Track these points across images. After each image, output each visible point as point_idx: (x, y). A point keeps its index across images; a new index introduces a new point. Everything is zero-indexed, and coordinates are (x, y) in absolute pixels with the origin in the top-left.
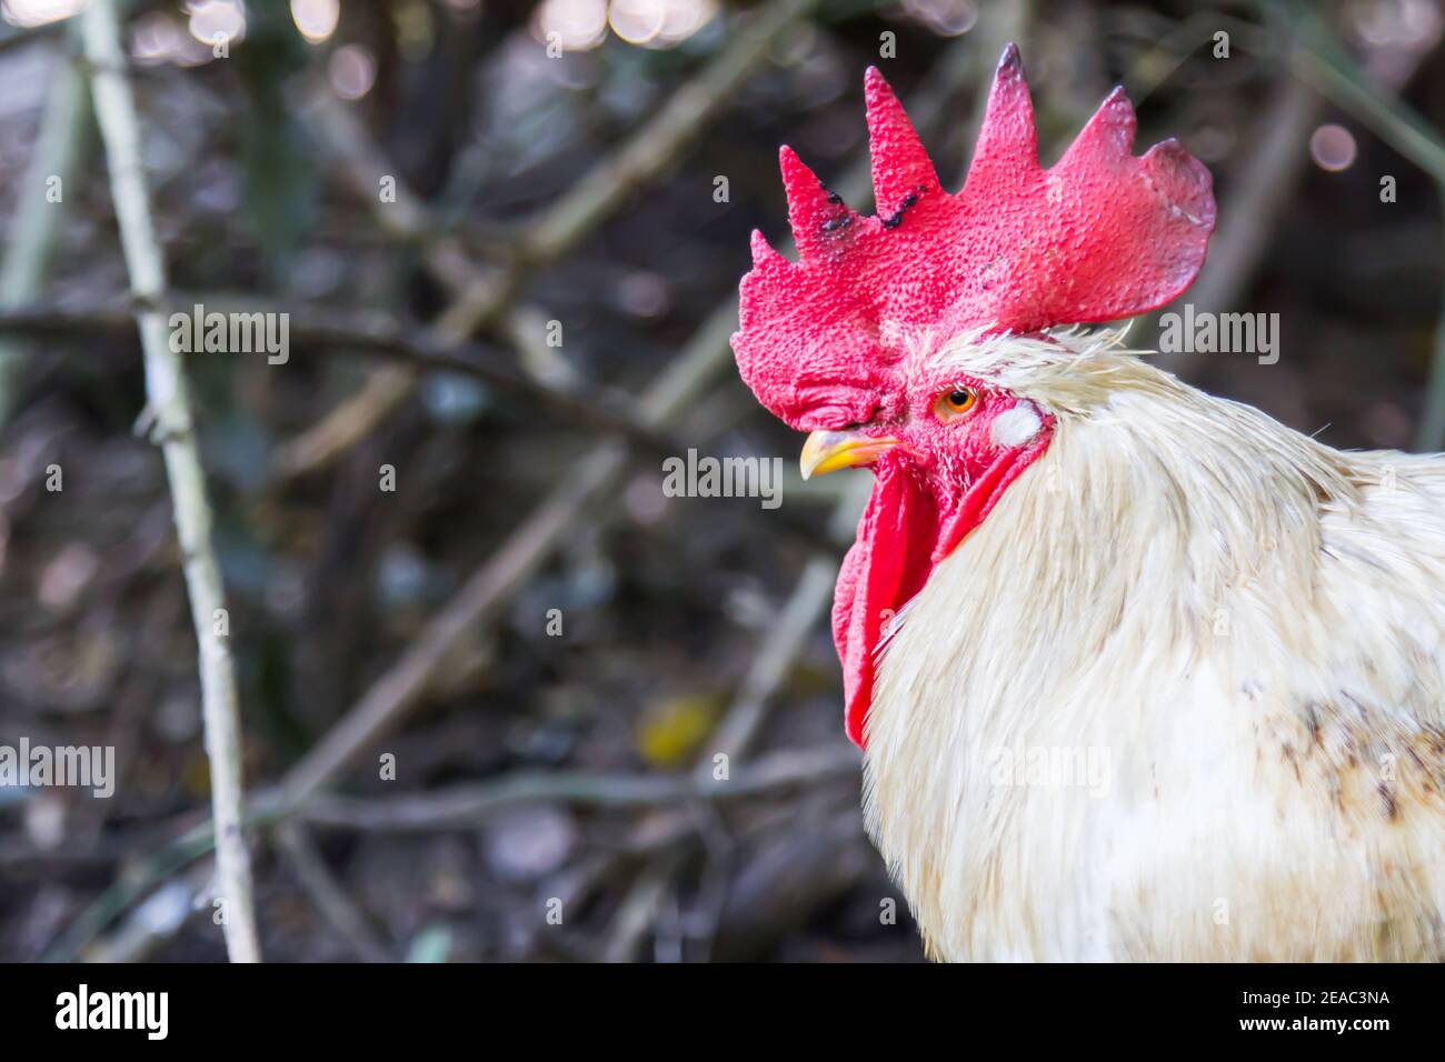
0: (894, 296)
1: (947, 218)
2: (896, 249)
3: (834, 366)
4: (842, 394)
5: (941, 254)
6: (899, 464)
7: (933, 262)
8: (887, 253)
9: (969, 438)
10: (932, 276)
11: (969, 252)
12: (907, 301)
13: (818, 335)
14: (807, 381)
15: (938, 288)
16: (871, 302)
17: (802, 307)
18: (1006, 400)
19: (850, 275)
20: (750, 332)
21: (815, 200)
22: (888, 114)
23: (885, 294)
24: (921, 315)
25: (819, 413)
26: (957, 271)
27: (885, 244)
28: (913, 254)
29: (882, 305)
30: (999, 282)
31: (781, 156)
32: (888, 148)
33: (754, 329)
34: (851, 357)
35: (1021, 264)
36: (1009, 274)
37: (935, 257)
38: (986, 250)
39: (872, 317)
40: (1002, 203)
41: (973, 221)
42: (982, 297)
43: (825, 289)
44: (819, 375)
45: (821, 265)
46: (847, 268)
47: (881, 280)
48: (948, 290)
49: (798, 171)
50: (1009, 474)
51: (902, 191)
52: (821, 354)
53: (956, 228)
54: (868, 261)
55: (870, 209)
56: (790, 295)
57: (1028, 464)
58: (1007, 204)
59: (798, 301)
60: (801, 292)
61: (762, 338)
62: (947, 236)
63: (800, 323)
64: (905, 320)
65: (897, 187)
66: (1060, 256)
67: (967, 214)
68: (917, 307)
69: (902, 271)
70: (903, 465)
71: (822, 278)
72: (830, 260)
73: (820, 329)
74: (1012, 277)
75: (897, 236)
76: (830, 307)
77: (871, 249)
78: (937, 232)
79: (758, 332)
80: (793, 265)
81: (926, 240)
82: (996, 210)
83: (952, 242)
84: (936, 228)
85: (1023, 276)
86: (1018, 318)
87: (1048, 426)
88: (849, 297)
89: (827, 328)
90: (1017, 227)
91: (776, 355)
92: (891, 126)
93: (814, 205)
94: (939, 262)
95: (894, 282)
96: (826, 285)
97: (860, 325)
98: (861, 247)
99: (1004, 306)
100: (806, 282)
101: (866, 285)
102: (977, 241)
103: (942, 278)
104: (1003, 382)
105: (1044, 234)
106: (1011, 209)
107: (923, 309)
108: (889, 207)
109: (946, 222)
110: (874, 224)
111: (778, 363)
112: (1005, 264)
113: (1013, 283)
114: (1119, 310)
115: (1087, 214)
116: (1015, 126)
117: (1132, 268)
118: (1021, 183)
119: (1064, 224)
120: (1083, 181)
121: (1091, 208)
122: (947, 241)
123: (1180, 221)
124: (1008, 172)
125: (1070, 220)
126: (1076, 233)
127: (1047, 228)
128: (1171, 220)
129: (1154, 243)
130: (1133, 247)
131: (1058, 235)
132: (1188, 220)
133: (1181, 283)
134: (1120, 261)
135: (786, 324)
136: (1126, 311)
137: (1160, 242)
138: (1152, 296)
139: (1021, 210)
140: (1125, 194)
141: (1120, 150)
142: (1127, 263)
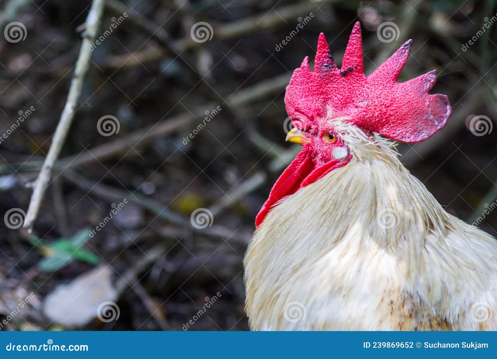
0: (334, 97)
1: (359, 81)
2: (341, 83)
3: (305, 108)
4: (303, 119)
5: (352, 91)
6: (309, 148)
7: (349, 92)
8: (338, 83)
9: (327, 150)
10: (346, 96)
11: (359, 94)
12: (336, 100)
13: (307, 97)
14: (297, 110)
15: (346, 101)
16: (328, 96)
17: (307, 86)
18: (341, 143)
19: (324, 84)
20: (291, 87)
21: (325, 54)
22: (356, 39)
23: (332, 95)
24: (338, 107)
26: (354, 99)
27: (339, 79)
28: (345, 87)
29: (330, 98)
30: (361, 107)
31: (320, 35)
32: (351, 49)
33: (292, 86)
34: (311, 108)
35: (371, 106)
36: (366, 107)
37: (350, 91)
38: (364, 96)
39: (326, 100)
40: (377, 85)
41: (366, 85)
42: (354, 109)
43: (316, 84)
44: (300, 109)
45: (318, 76)
46: (325, 81)
47: (333, 90)
48: (349, 103)
49: (323, 43)
50: (332, 168)
51: (349, 65)
52: (304, 103)
53: (360, 85)
54: (332, 82)
55: (339, 68)
56: (305, 81)
57: (338, 167)
58: (379, 85)
59: (307, 84)
60: (309, 81)
61: (293, 90)
62: (356, 86)
63: (304, 91)
64: (333, 106)
65: (348, 63)
66: (384, 110)
67: (366, 83)
68: (338, 104)
69: (339, 91)
70: (310, 150)
71: (317, 80)
72: (321, 76)
73: (309, 96)
74: (366, 108)
75: (343, 78)
76: (315, 91)
77: (334, 79)
78: (354, 83)
79: (292, 88)
80: (311, 72)
81: (350, 84)
82: (374, 86)
83: (357, 89)
84: (354, 82)
85: (369, 110)
86: (361, 122)
87: (348, 158)
88: (322, 90)
89: (311, 97)
90: (377, 94)
91: (293, 97)
92: (355, 42)
93: (323, 56)
94: (350, 93)
95: (336, 93)
96: (317, 83)
97: (321, 101)
98: (331, 77)
99: (358, 115)
100: (311, 79)
101: (328, 89)
102: (363, 93)
103: (349, 99)
104: (343, 137)
105: (383, 100)
106: (379, 88)
107: (338, 105)
108: (344, 68)
109: (358, 82)
110: (338, 72)
111: (293, 100)
113: (365, 110)
114: (394, 137)
115: (400, 101)
116: (396, 64)
117: (406, 126)
118: (386, 82)
119: (391, 101)
120: (406, 92)
121: (403, 101)
122: (356, 88)
123: (431, 120)
124: (385, 76)
125: (394, 100)
126: (394, 106)
127: (385, 99)
128: (428, 118)
129: (418, 122)
130: (410, 120)
131: (387, 103)
132: (434, 122)
133: (419, 139)
134: (403, 122)
135: (300, 89)
136: (396, 138)
137: (420, 123)
138: (407, 138)
139: (382, 90)
140: (417, 103)
141: (425, 89)
142: (405, 124)
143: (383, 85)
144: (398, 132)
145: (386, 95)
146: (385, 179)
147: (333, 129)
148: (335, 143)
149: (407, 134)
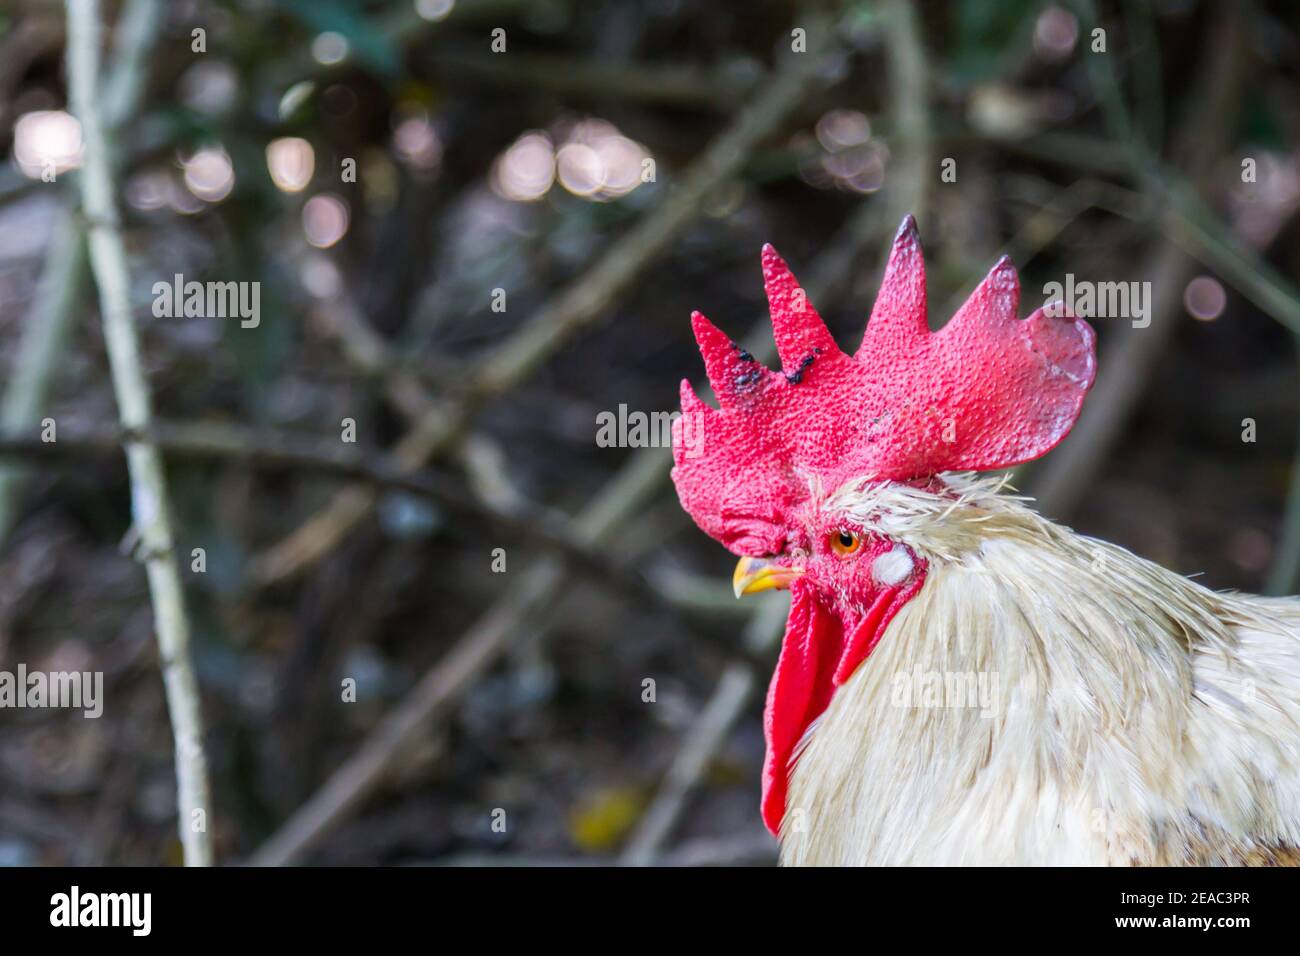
0: (802, 443)
1: (843, 376)
2: (801, 402)
3: (748, 503)
4: (758, 528)
5: (838, 408)
6: (807, 590)
7: (832, 415)
8: (794, 405)
9: (856, 574)
10: (831, 427)
11: (861, 407)
12: (811, 448)
13: (737, 475)
14: (729, 515)
15: (837, 437)
16: (784, 446)
17: (722, 450)
18: (884, 544)
19: (762, 423)
20: (683, 469)
21: (727, 358)
22: (782, 287)
23: (794, 441)
24: (823, 460)
25: (744, 541)
26: (852, 423)
27: (791, 396)
28: (815, 407)
29: (793, 449)
30: (883, 435)
31: (692, 321)
32: (784, 316)
33: (687, 466)
34: (762, 497)
35: (904, 420)
36: (893, 429)
37: (834, 409)
38: (874, 406)
39: (785, 459)
40: (891, 363)
41: (865, 378)
42: (869, 449)
43: (742, 434)
44: (736, 511)
45: (737, 414)
46: (759, 417)
47: (790, 428)
48: (846, 439)
49: (709, 334)
50: (891, 609)
51: (801, 353)
52: (738, 491)
53: (850, 385)
54: (778, 411)
55: (777, 366)
56: (712, 438)
57: (905, 602)
58: (894, 364)
59: (720, 445)
60: (722, 437)
61: (693, 475)
62: (843, 392)
63: (722, 463)
64: (811, 464)
65: (795, 349)
66: (939, 413)
67: (860, 372)
68: (820, 453)
69: (807, 422)
70: (811, 591)
71: (739, 424)
72: (744, 409)
73: (739, 469)
74: (895, 431)
75: (801, 390)
76: (748, 450)
77: (779, 402)
78: (834, 388)
79: (688, 469)
80: (715, 413)
81: (825, 394)
82: (885, 369)
83: (848, 397)
84: (833, 385)
85: (905, 431)
86: (900, 469)
87: (920, 571)
88: (764, 441)
89: (745, 469)
90: (902, 386)
91: (704, 490)
92: (785, 297)
93: (726, 362)
94: (837, 414)
95: (801, 430)
96: (743, 431)
97: (774, 466)
98: (771, 399)
99: (885, 458)
100: (725, 428)
101: (778, 432)
102: (868, 398)
103: (840, 429)
104: (880, 529)
105: (925, 393)
106: (898, 369)
107: (823, 456)
108: (791, 366)
109: (842, 380)
110: (780, 379)
111: (705, 498)
112: (889, 419)
113: (895, 437)
114: (997, 461)
115: (966, 375)
116: (906, 293)
117: (1009, 423)
118: (908, 346)
119: (944, 384)
120: (965, 344)
121: (970, 369)
122: (843, 396)
123: (1058, 379)
124: (896, 335)
125: (950, 380)
126: (955, 392)
127: (928, 387)
128: (1049, 378)
129: (1031, 400)
130: (1010, 404)
131: (938, 394)
132: (1067, 378)
133: (1055, 437)
134: (997, 417)
135: (710, 463)
136: (1003, 462)
137: (1037, 399)
138: (1027, 449)
139: (907, 369)
140: (1004, 356)
141: (1004, 314)
142: (1004, 419)
143: (905, 357)
144: (999, 447)
145: (926, 376)
146: (1032, 577)
147: (845, 520)
148: (866, 548)
149: (1023, 439)
